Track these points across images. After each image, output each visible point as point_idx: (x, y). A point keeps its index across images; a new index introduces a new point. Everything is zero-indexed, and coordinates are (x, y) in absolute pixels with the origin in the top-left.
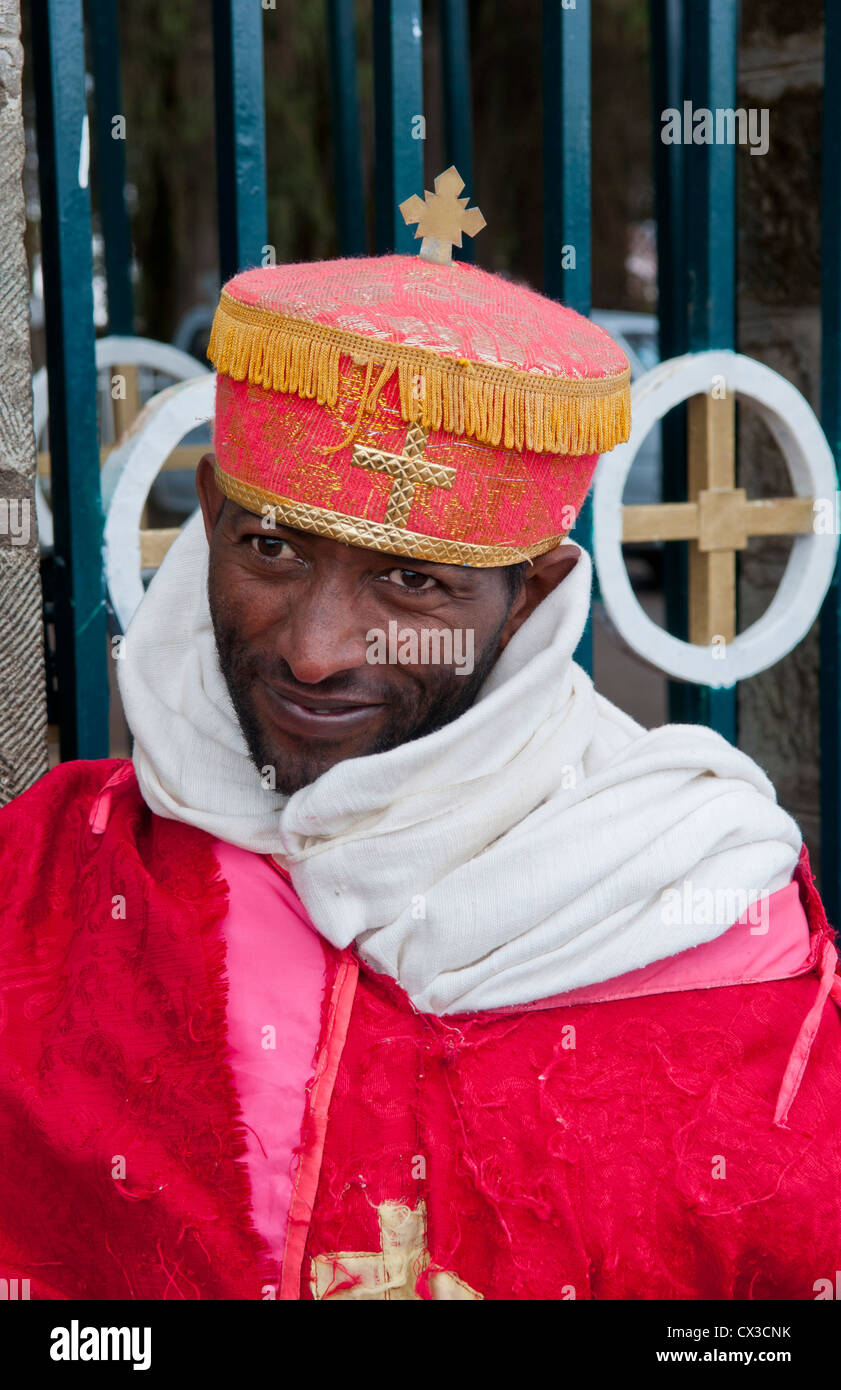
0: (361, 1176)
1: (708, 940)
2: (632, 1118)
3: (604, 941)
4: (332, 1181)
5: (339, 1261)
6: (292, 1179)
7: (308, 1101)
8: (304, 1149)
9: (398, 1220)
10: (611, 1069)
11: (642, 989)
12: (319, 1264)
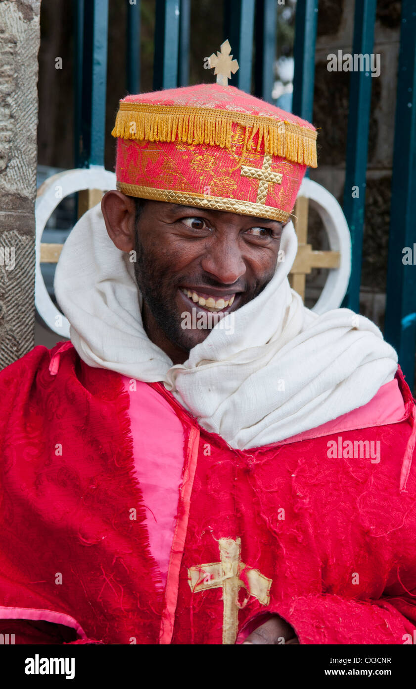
0: (209, 527)
1: (363, 405)
2: (336, 493)
3: (315, 409)
4: (196, 530)
5: (202, 569)
6: (174, 532)
7: (180, 494)
8: (179, 517)
9: (229, 547)
10: (324, 471)
11: (333, 430)
12: (192, 572)
